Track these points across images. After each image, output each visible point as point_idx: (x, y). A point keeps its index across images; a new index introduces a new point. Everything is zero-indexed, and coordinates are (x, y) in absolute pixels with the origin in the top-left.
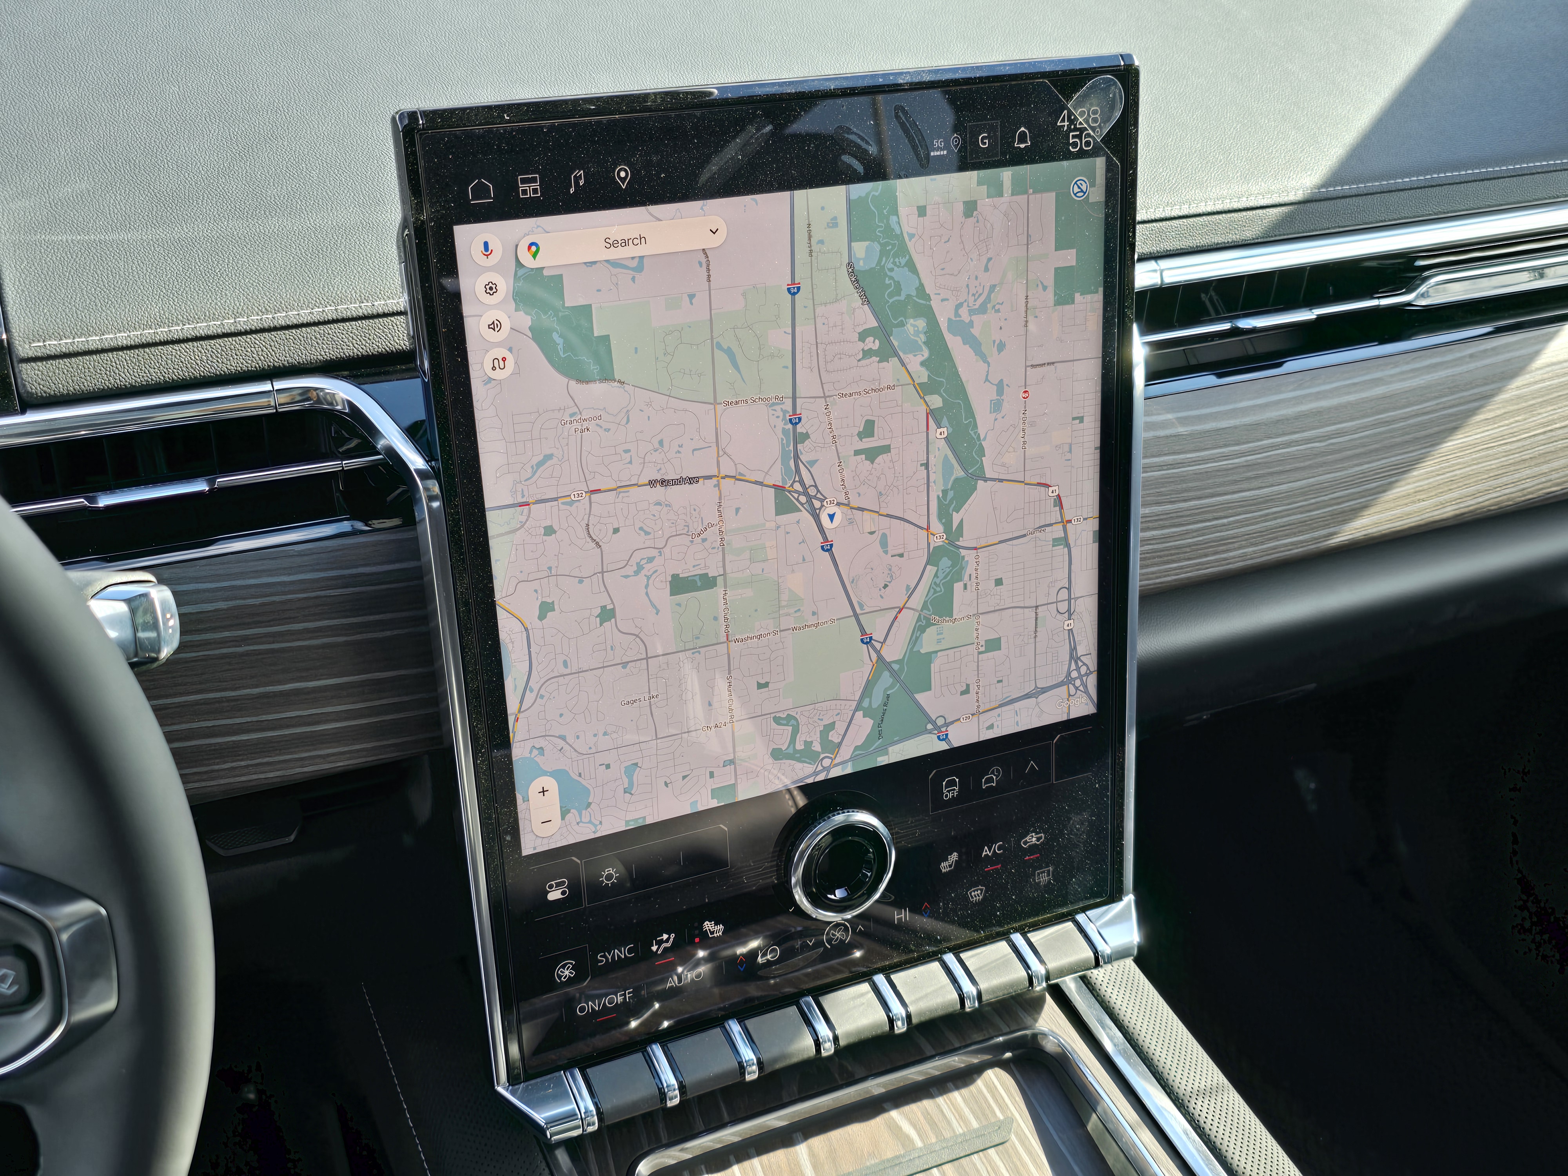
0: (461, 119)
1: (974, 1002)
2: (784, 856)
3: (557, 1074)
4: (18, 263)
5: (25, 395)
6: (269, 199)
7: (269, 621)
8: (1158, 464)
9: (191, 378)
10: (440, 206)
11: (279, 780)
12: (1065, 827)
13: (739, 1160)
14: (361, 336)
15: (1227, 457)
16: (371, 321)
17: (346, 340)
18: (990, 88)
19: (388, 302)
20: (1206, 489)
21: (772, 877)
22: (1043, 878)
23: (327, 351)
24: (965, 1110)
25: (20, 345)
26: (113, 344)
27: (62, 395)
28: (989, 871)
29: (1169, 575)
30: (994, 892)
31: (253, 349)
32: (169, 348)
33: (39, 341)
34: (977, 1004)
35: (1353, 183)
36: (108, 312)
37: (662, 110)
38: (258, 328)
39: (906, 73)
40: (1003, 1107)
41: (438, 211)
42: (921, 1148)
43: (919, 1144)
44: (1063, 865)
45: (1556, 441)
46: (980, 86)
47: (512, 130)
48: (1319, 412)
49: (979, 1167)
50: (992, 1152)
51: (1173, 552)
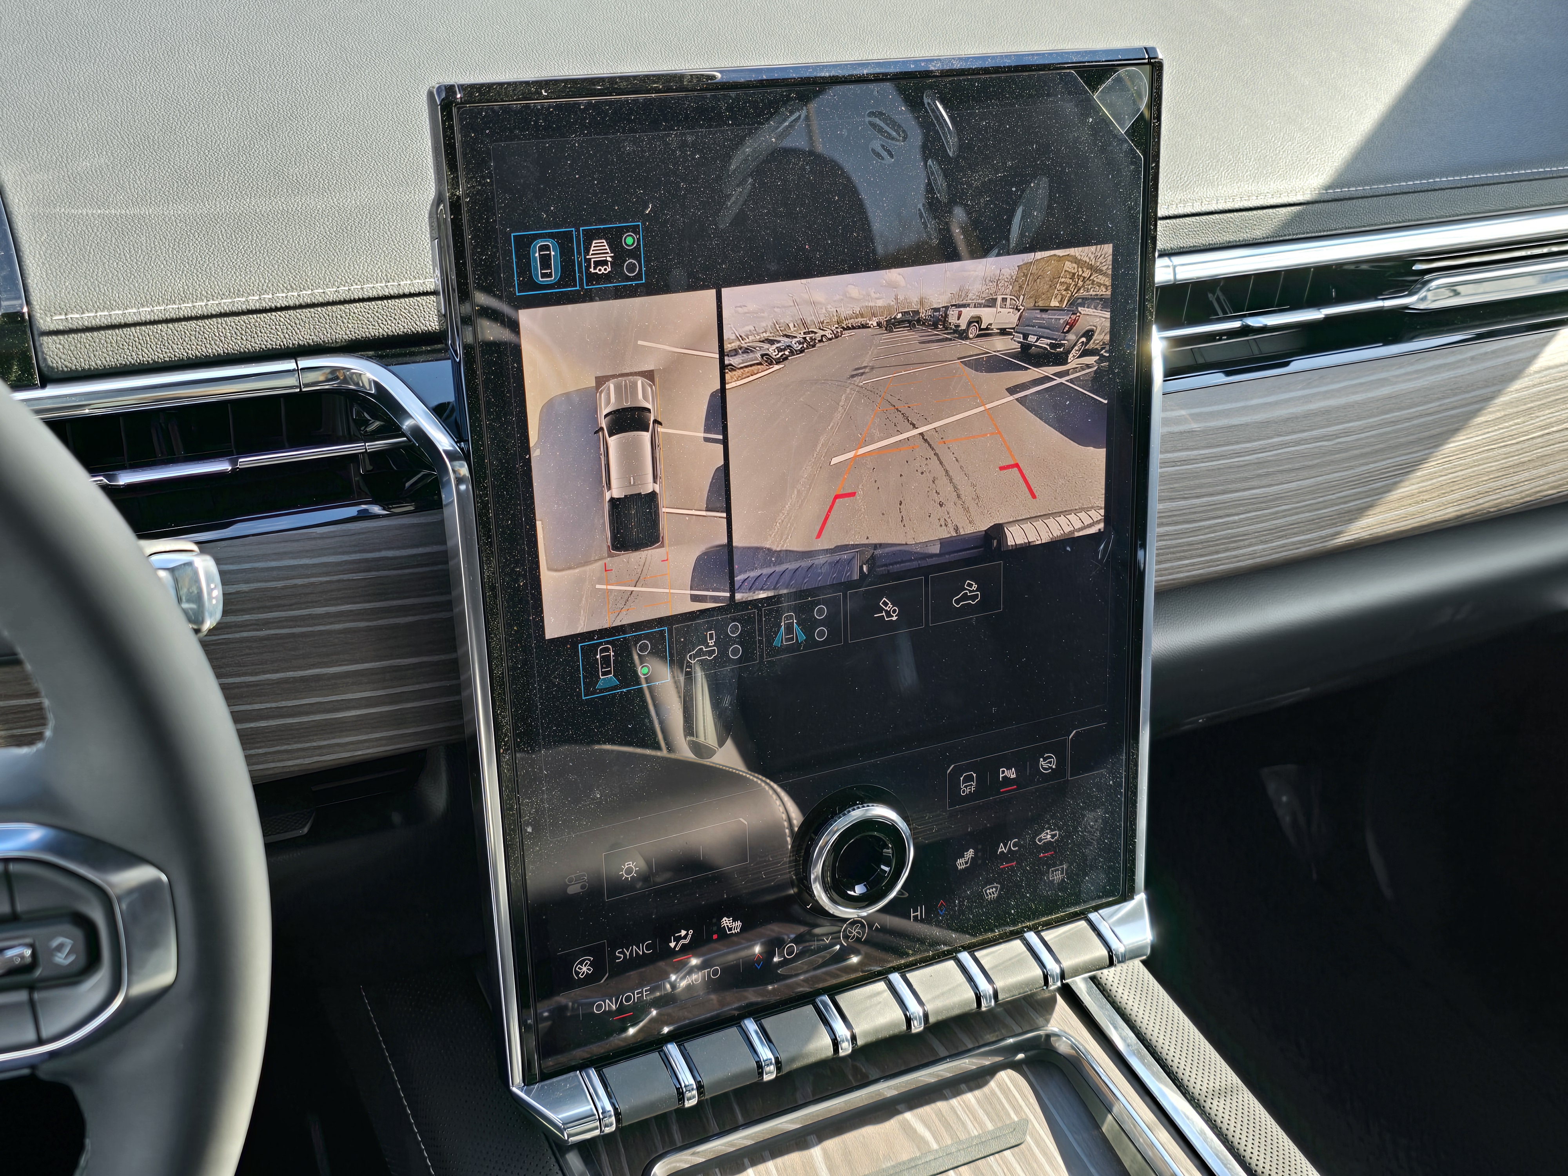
0: (499, 94)
1: (990, 1001)
2: (803, 851)
3: (572, 1074)
4: (38, 236)
5: (45, 369)
6: (291, 177)
7: (291, 605)
8: (1171, 460)
9: (214, 355)
10: (477, 181)
11: (296, 769)
12: (1079, 823)
13: (754, 1163)
14: (387, 316)
15: (1238, 454)
16: (397, 300)
17: (372, 320)
18: (1018, 77)
19: (414, 281)
20: (1217, 485)
21: (790, 872)
22: (1057, 876)
23: (353, 330)
24: (979, 1112)
25: (42, 318)
26: (136, 319)
27: (84, 370)
28: (1004, 868)
29: (1181, 572)
30: (1009, 890)
31: (277, 327)
32: (193, 323)
33: (60, 314)
34: (993, 1003)
35: (1359, 186)
36: (131, 286)
37: (698, 90)
38: (283, 306)
39: (936, 60)
40: (1017, 1109)
41: (474, 187)
42: (936, 1150)
43: (935, 1146)
44: (1076, 862)
45: (1553, 445)
46: (1008, 75)
47: (550, 107)
48: (1327, 411)
49: (996, 1170)
50: (1007, 1153)
51: (1185, 548)
